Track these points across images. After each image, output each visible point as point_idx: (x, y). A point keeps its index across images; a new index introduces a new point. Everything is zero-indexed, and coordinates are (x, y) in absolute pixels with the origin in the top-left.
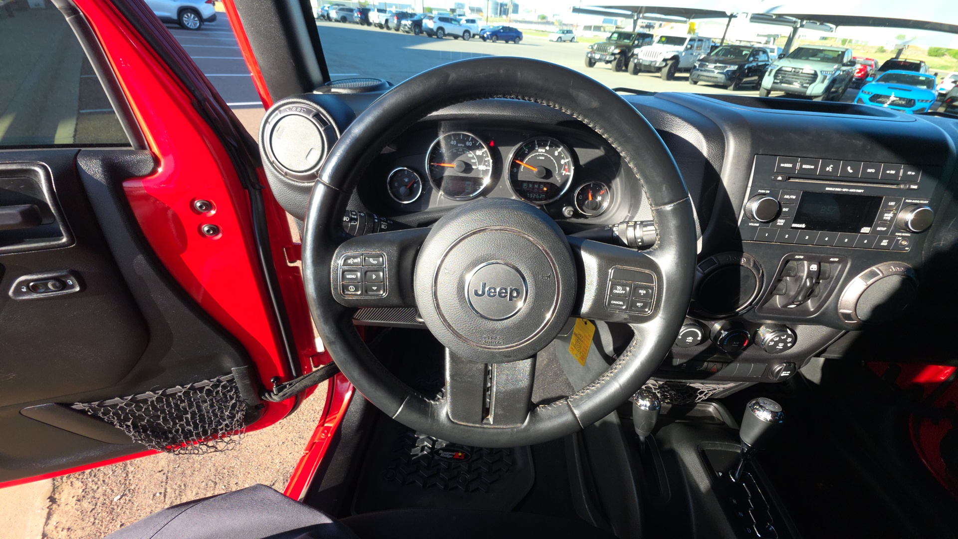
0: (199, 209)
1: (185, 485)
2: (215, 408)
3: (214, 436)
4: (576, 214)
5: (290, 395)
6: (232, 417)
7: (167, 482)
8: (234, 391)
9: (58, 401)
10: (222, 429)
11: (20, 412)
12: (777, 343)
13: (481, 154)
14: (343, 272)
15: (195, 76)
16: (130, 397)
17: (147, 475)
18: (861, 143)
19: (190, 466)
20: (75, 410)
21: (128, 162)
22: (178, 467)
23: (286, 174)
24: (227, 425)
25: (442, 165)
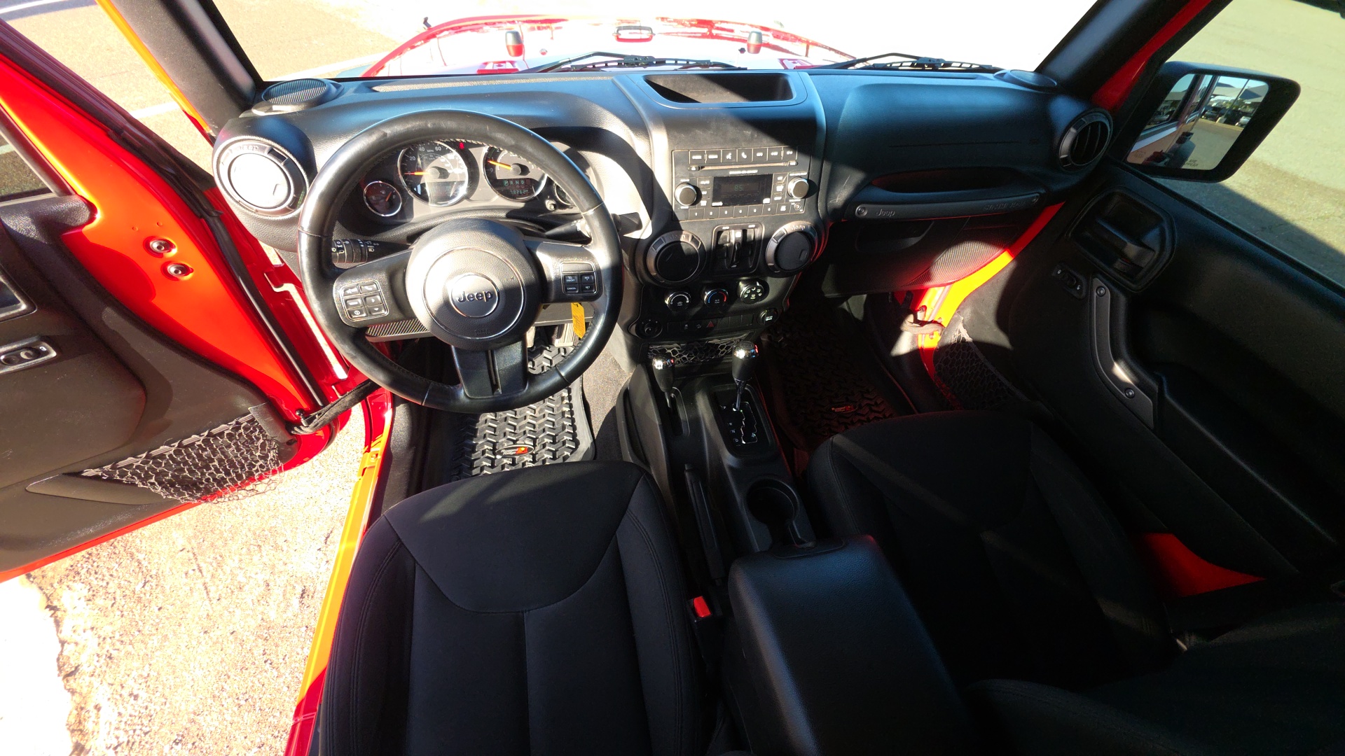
0: (157, 250)
1: (221, 556)
2: (242, 451)
3: (251, 478)
4: (558, 205)
5: (322, 424)
6: (265, 457)
7: (196, 559)
8: (258, 430)
9: (66, 471)
10: (257, 471)
11: (26, 490)
12: (750, 295)
13: (453, 158)
14: (346, 301)
15: (101, 104)
16: (144, 455)
17: (166, 557)
18: (750, 133)
19: (218, 537)
20: (86, 477)
21: (58, 212)
22: (203, 541)
23: (257, 211)
24: (261, 466)
25: (416, 174)
